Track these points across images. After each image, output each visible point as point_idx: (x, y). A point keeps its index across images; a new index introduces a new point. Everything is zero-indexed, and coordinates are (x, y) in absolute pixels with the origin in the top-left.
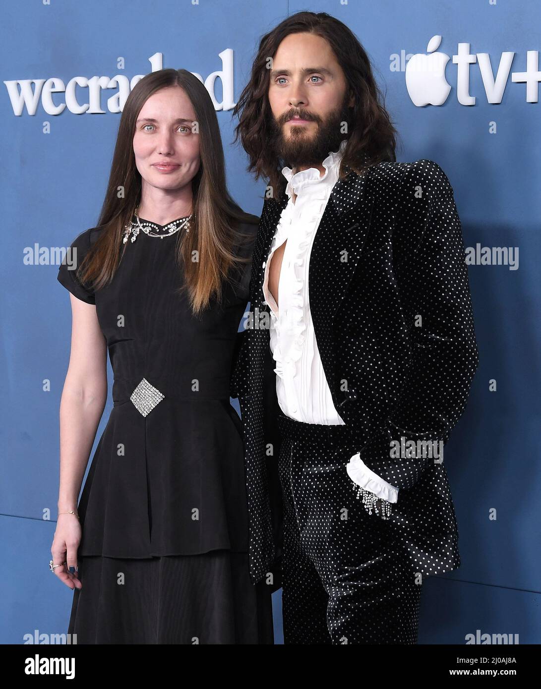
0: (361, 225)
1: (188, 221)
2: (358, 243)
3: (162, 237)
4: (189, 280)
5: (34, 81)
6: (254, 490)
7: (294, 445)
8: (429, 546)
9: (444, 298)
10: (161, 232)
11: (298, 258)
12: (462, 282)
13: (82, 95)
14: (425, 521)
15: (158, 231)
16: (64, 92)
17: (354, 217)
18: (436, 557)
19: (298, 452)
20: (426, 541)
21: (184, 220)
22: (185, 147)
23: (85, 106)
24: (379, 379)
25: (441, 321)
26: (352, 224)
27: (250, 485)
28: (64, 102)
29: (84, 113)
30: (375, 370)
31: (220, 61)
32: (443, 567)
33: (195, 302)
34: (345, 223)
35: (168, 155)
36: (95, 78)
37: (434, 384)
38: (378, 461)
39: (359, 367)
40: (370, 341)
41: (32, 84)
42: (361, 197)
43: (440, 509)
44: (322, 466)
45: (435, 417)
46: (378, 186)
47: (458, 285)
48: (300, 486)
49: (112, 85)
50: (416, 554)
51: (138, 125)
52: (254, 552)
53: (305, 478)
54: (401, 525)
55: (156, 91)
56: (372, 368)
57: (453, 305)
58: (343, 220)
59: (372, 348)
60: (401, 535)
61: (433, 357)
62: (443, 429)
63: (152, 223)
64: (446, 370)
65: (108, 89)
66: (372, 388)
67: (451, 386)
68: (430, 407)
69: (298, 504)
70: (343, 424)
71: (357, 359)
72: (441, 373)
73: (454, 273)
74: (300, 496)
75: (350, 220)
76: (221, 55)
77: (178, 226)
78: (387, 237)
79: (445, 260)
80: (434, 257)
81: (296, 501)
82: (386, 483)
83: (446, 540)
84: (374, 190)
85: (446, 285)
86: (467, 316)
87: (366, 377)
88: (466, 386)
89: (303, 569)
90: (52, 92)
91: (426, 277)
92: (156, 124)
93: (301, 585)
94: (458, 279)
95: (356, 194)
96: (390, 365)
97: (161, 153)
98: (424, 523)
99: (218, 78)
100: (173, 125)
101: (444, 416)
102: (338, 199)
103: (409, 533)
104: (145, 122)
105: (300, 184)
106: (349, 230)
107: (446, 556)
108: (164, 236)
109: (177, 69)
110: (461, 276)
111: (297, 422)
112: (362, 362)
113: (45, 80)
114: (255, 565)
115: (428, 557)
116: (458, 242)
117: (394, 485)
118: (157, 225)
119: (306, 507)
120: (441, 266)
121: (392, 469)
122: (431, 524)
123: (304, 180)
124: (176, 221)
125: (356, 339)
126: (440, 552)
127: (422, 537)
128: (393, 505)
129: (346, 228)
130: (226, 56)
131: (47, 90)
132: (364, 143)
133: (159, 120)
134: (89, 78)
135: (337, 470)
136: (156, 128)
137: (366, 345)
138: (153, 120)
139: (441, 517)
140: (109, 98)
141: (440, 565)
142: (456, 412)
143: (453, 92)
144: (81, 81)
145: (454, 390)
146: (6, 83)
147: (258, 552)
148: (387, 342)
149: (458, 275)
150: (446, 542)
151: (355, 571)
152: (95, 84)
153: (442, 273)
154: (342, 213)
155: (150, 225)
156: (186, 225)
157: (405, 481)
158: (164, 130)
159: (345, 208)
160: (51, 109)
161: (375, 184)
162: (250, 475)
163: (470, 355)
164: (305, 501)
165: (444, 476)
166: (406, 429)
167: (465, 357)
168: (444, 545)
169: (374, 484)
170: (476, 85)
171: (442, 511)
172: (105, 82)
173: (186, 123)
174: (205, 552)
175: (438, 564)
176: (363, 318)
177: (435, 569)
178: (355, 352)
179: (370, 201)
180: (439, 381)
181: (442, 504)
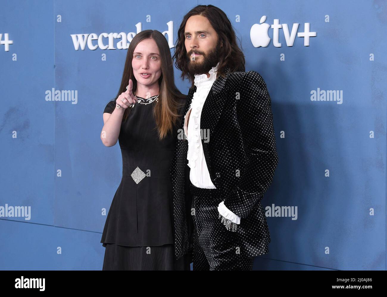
0: (222, 100)
1: (158, 97)
2: (221, 107)
3: (146, 104)
4: (158, 125)
5: (84, 35)
6: (177, 217)
7: (195, 198)
8: (254, 243)
9: (263, 134)
10: (146, 102)
11: (196, 114)
12: (271, 126)
13: (106, 41)
14: (252, 232)
15: (144, 101)
16: (98, 40)
17: (220, 96)
18: (257, 248)
19: (197, 201)
20: (252, 241)
21: (156, 97)
22: (154, 65)
23: (107, 46)
24: (231, 168)
25: (262, 144)
26: (219, 99)
27: (175, 215)
28: (97, 44)
29: (106, 49)
30: (229, 164)
31: (167, 26)
32: (260, 253)
33: (160, 135)
34: (216, 99)
35: (146, 69)
36: (111, 34)
37: (259, 172)
38: (232, 205)
39: (222, 163)
40: (226, 151)
41: (83, 36)
42: (224, 87)
43: (259, 227)
44: (208, 207)
45: (259, 186)
46: (231, 82)
47: (269, 128)
48: (199, 217)
49: (119, 37)
50: (248, 247)
51: (134, 55)
52: (177, 245)
53: (201, 213)
54: (241, 234)
55: (142, 40)
56: (228, 163)
57: (267, 136)
58: (215, 97)
59: (227, 155)
60: (241, 238)
61: (259, 159)
62: (262, 192)
63: (141, 98)
64: (265, 165)
65: (117, 38)
66: (228, 172)
67: (266, 173)
68: (257, 182)
69: (198, 224)
70: (216, 188)
71: (221, 159)
72: (262, 167)
73: (267, 122)
74: (199, 221)
75: (218, 97)
76: (168, 24)
77: (153, 99)
78: (234, 105)
79: (263, 116)
80: (258, 115)
81: (197, 223)
82: (235, 215)
83: (262, 240)
84: (230, 84)
85: (264, 128)
86: (273, 142)
87: (225, 168)
88: (273, 173)
89: (200, 254)
90: (92, 40)
91: (255, 124)
92: (141, 55)
93: (200, 261)
94: (269, 125)
95: (222, 86)
96: (236, 162)
97: (143, 68)
98: (252, 233)
99: (166, 34)
100: (149, 56)
101: (263, 186)
102: (214, 88)
103: (245, 237)
104: (137, 54)
105: (199, 81)
106: (218, 102)
107: (262, 248)
108: (147, 104)
109: (153, 30)
110: (270, 123)
111: (197, 187)
112: (223, 161)
113: (88, 34)
114: (177, 251)
115: (253, 248)
116: (269, 108)
117: (239, 216)
118: (144, 99)
119: (201, 226)
120: (261, 119)
121: (239, 209)
122: (254, 233)
123: (200, 79)
124: (152, 97)
125: (220, 150)
126: (258, 246)
127: (250, 239)
128: (238, 225)
129: (216, 101)
130: (170, 24)
131: (90, 39)
132: (225, 64)
133: (143, 53)
134: (109, 33)
135: (214, 209)
136: (141, 57)
137: (225, 153)
138: (140, 53)
139: (260, 230)
140: (117, 42)
141: (259, 252)
142: (268, 184)
143: (271, 41)
144: (105, 35)
145: (268, 174)
146: (71, 35)
147: (179, 245)
148: (234, 152)
149: (269, 123)
150: (261, 241)
151: (221, 253)
152: (112, 36)
153: (262, 122)
154: (215, 94)
155: (140, 99)
156: (157, 99)
157: (244, 215)
158: (145, 58)
159: (216, 92)
160: (91, 47)
161: (230, 81)
162: (175, 210)
163: (275, 159)
164: (201, 223)
165: (261, 212)
166: (245, 191)
167: (273, 159)
168: (260, 243)
169: (230, 216)
170: (282, 38)
171: (260, 227)
172: (116, 35)
173: (154, 55)
174: (162, 245)
175: (258, 251)
176: (223, 141)
177: (256, 253)
178: (220, 156)
179: (227, 89)
180: (262, 170)
181: (260, 225)
